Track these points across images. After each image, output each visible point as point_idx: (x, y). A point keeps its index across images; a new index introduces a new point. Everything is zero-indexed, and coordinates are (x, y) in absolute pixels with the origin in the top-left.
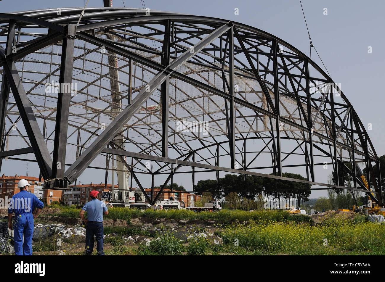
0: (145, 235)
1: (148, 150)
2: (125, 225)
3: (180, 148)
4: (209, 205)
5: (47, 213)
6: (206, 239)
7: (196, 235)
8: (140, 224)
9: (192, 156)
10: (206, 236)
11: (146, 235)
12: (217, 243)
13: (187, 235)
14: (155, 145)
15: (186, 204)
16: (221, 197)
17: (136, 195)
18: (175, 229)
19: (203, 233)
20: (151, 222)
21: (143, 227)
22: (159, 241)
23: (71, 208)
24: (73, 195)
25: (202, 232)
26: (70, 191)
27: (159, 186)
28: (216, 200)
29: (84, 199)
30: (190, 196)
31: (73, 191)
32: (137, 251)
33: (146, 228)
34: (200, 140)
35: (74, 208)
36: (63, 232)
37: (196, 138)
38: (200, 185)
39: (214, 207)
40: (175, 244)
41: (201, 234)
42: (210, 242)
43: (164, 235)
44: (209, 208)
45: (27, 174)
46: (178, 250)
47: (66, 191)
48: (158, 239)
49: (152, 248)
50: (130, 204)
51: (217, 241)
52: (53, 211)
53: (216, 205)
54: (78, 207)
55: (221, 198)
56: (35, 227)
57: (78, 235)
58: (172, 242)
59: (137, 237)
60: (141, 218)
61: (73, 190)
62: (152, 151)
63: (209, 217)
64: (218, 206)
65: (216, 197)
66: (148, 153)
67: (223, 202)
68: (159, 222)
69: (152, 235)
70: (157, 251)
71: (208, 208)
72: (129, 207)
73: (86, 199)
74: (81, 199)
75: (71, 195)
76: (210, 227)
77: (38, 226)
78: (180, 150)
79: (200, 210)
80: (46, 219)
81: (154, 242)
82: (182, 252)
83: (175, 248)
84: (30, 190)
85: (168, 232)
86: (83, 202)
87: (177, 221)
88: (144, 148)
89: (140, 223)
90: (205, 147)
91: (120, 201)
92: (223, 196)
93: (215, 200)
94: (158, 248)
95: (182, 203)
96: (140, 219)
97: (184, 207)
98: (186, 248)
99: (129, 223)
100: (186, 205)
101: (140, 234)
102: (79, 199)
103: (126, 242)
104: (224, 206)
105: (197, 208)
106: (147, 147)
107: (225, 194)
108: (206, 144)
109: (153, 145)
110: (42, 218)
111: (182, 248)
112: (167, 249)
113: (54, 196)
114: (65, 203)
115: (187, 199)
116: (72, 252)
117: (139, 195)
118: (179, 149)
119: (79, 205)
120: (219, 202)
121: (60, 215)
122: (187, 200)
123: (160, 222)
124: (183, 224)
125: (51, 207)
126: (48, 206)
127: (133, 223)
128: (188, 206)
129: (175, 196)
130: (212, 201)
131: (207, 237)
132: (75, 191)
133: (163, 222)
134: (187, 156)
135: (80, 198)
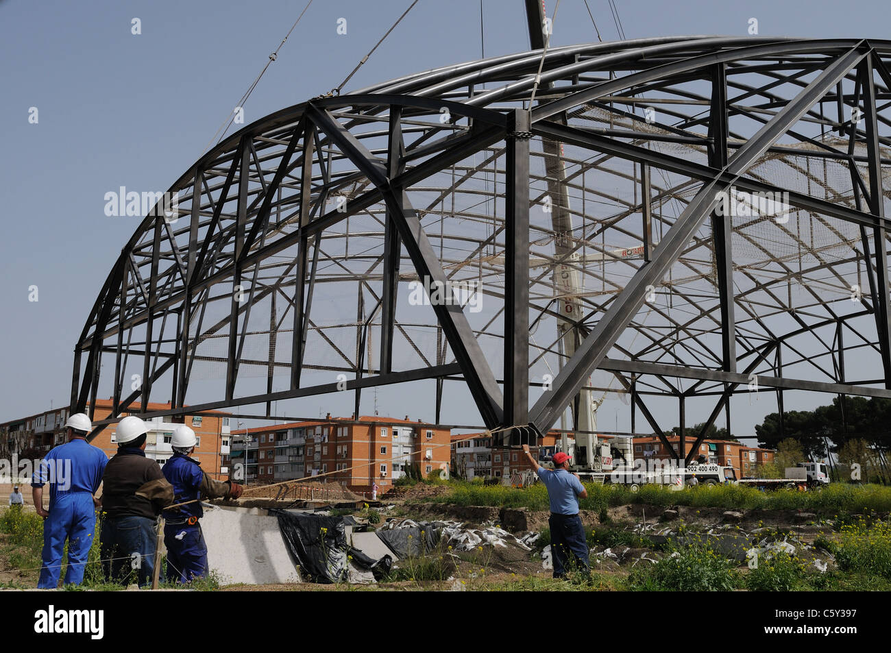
0: (644, 547)
1: (668, 341)
2: (596, 523)
3: (744, 333)
4: (795, 474)
5: (422, 496)
6: (792, 556)
7: (768, 546)
8: (631, 519)
9: (774, 351)
10: (791, 549)
11: (646, 546)
12: (824, 569)
13: (744, 549)
14: (684, 328)
15: (737, 471)
16: (826, 452)
17: (614, 452)
18: (713, 533)
19: (785, 544)
20: (655, 516)
21: (637, 526)
22: (677, 560)
23: (473, 484)
24: (475, 456)
25: (782, 540)
26: (469, 446)
27: (671, 430)
28: (815, 461)
29: (498, 464)
30: (748, 451)
31: (475, 446)
32: (627, 585)
33: (643, 529)
34: (793, 313)
35: (479, 484)
36: (459, 539)
37: (784, 308)
38: (771, 425)
39: (809, 477)
40: (715, 569)
41: (778, 543)
42: (803, 565)
43: (687, 547)
44: (797, 480)
45: (376, 411)
46: (724, 584)
47: (459, 447)
48: (673, 555)
49: (661, 579)
50: (604, 474)
51: (822, 564)
52: (435, 491)
53: (814, 474)
54: (487, 483)
55: (825, 456)
56: (399, 526)
57: (491, 545)
58: (707, 564)
59: (625, 551)
60: (630, 506)
61: (475, 443)
62: (677, 343)
63: (799, 503)
64: (820, 476)
65: (814, 454)
66: (668, 347)
67: (833, 465)
68: (675, 516)
69: (660, 545)
70: (675, 584)
71: (795, 480)
72: (603, 481)
73: (505, 463)
74: (494, 464)
75: (471, 454)
76: (801, 527)
77: (405, 525)
78: (744, 338)
79: (773, 486)
80: (420, 510)
81: (665, 564)
82: (733, 587)
83: (717, 579)
84: (384, 446)
85: (697, 541)
86: (498, 471)
87: (720, 514)
88: (658, 338)
89: (629, 519)
90: (805, 328)
91: (581, 467)
92: (832, 450)
93: (812, 460)
94: (675, 577)
95: (728, 469)
96: (629, 509)
97: (735, 479)
98: (745, 578)
99: (603, 518)
100: (738, 475)
101: (630, 544)
102: (489, 464)
103: (598, 561)
104: (834, 474)
105: (766, 480)
106: (666, 334)
107: (836, 445)
108: (809, 321)
109: (678, 328)
110: (413, 508)
111: (735, 579)
112: (698, 580)
113: (435, 457)
114: (459, 473)
115: (741, 458)
116: (480, 583)
117: (621, 452)
118: (741, 336)
119: (490, 477)
120: (821, 466)
121: (449, 501)
122: (741, 463)
123: (678, 516)
124: (733, 520)
125: (430, 482)
126: (424, 481)
127: (613, 517)
128: (744, 476)
129: (709, 453)
130: (803, 464)
131: (795, 552)
132: (478, 446)
133: (683, 514)
134: (761, 351)
135: (491, 462)
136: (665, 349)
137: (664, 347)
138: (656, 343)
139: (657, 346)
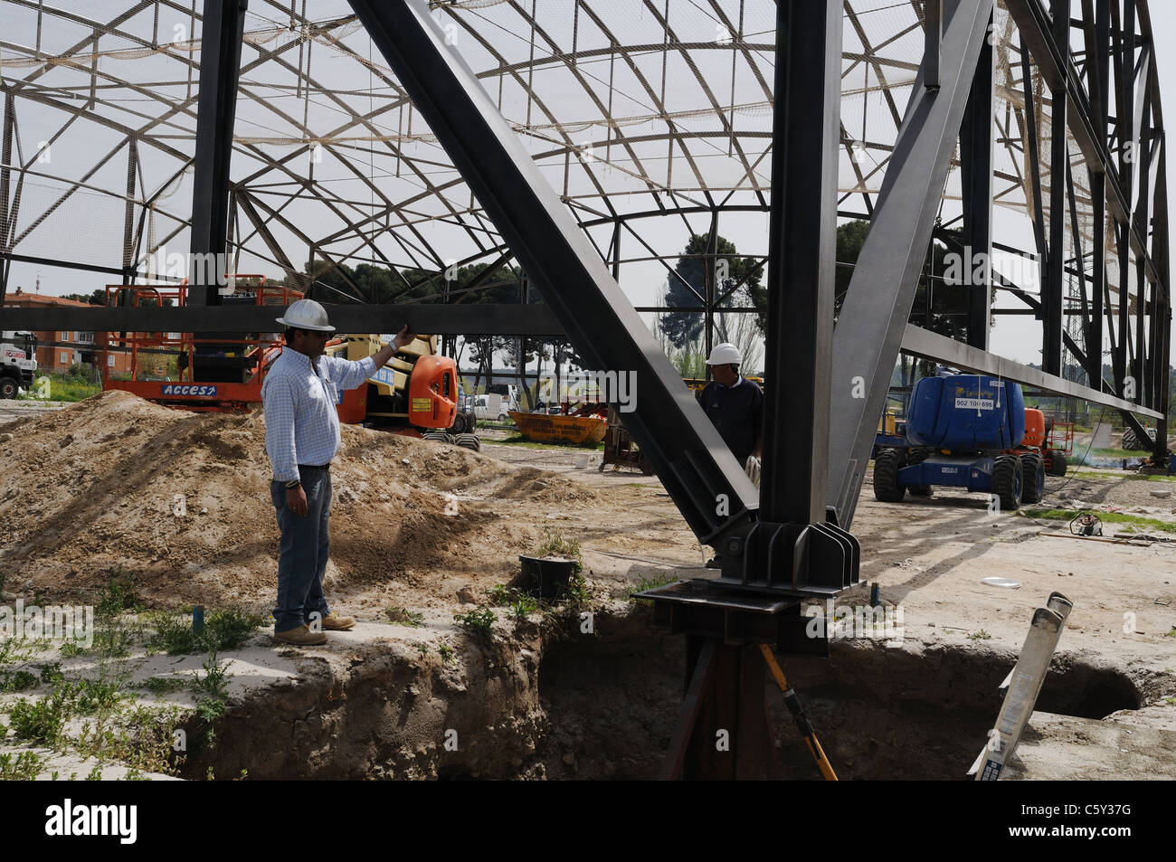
1: (371, 226)
14: (397, 209)
62: (387, 230)
66: (369, 236)
106: (370, 215)
109: (390, 207)
136: (364, 238)
137: (363, 235)
138: (352, 227)
139: (353, 233)
